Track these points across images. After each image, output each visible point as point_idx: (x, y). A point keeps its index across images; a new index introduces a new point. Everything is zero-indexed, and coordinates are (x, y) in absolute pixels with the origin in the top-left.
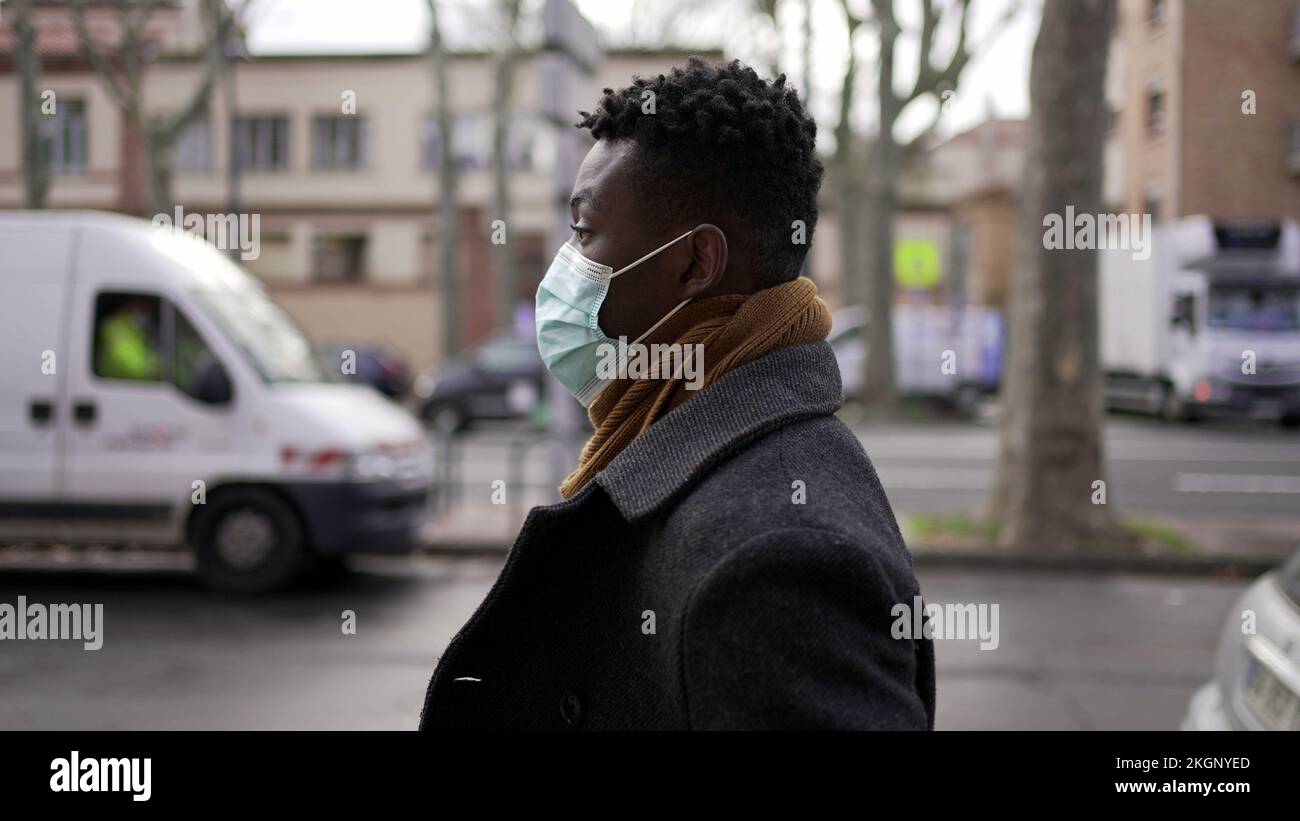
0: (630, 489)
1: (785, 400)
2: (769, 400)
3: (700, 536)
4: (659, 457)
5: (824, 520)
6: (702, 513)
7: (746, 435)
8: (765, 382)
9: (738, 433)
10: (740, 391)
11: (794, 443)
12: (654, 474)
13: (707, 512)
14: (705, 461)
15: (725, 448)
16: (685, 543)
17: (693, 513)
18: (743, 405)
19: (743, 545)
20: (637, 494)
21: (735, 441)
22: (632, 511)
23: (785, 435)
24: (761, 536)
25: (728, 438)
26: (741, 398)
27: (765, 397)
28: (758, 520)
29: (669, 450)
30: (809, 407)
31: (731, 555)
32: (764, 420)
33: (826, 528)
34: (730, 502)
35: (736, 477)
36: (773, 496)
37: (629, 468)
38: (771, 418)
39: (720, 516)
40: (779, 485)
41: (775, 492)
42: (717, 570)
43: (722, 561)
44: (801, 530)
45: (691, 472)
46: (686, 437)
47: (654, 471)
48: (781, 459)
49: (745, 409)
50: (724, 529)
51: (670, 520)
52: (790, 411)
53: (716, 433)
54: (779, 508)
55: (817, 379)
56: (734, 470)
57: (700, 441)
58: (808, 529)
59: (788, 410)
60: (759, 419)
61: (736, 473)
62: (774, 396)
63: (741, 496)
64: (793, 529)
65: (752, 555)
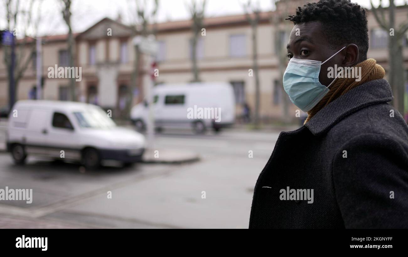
0: (315, 126)
1: (369, 98)
2: (364, 98)
3: (338, 137)
4: (326, 117)
5: (381, 132)
6: (338, 130)
7: (355, 109)
8: (362, 92)
9: (352, 108)
10: (353, 95)
11: (373, 110)
12: (323, 122)
13: (340, 130)
14: (340, 116)
15: (347, 112)
16: (333, 140)
17: (335, 130)
18: (355, 100)
19: (352, 139)
20: (318, 127)
21: (351, 111)
22: (316, 132)
23: (369, 108)
24: (358, 136)
25: (348, 110)
26: (354, 98)
27: (362, 97)
28: (357, 131)
29: (329, 115)
30: (378, 100)
31: (348, 142)
32: (361, 104)
33: (382, 134)
34: (348, 126)
35: (351, 120)
36: (364, 124)
37: (316, 121)
38: (364, 103)
39: (344, 130)
40: (366, 121)
41: (364, 123)
42: (343, 147)
43: (345, 144)
44: (373, 134)
45: (336, 119)
46: (335, 111)
47: (324, 121)
48: (367, 115)
49: (355, 101)
50: (346, 135)
51: (328, 133)
52: (371, 101)
53: (345, 109)
54: (365, 127)
55: (382, 90)
56: (350, 118)
57: (339, 112)
58: (375, 134)
59: (370, 101)
60: (360, 104)
61: (351, 119)
62: (365, 97)
63: (352, 124)
64: (370, 134)
65: (354, 142)
